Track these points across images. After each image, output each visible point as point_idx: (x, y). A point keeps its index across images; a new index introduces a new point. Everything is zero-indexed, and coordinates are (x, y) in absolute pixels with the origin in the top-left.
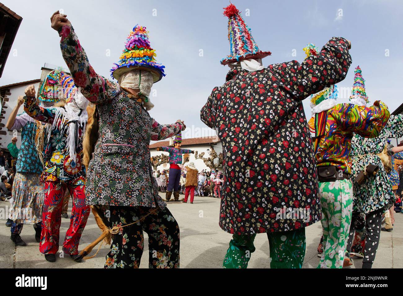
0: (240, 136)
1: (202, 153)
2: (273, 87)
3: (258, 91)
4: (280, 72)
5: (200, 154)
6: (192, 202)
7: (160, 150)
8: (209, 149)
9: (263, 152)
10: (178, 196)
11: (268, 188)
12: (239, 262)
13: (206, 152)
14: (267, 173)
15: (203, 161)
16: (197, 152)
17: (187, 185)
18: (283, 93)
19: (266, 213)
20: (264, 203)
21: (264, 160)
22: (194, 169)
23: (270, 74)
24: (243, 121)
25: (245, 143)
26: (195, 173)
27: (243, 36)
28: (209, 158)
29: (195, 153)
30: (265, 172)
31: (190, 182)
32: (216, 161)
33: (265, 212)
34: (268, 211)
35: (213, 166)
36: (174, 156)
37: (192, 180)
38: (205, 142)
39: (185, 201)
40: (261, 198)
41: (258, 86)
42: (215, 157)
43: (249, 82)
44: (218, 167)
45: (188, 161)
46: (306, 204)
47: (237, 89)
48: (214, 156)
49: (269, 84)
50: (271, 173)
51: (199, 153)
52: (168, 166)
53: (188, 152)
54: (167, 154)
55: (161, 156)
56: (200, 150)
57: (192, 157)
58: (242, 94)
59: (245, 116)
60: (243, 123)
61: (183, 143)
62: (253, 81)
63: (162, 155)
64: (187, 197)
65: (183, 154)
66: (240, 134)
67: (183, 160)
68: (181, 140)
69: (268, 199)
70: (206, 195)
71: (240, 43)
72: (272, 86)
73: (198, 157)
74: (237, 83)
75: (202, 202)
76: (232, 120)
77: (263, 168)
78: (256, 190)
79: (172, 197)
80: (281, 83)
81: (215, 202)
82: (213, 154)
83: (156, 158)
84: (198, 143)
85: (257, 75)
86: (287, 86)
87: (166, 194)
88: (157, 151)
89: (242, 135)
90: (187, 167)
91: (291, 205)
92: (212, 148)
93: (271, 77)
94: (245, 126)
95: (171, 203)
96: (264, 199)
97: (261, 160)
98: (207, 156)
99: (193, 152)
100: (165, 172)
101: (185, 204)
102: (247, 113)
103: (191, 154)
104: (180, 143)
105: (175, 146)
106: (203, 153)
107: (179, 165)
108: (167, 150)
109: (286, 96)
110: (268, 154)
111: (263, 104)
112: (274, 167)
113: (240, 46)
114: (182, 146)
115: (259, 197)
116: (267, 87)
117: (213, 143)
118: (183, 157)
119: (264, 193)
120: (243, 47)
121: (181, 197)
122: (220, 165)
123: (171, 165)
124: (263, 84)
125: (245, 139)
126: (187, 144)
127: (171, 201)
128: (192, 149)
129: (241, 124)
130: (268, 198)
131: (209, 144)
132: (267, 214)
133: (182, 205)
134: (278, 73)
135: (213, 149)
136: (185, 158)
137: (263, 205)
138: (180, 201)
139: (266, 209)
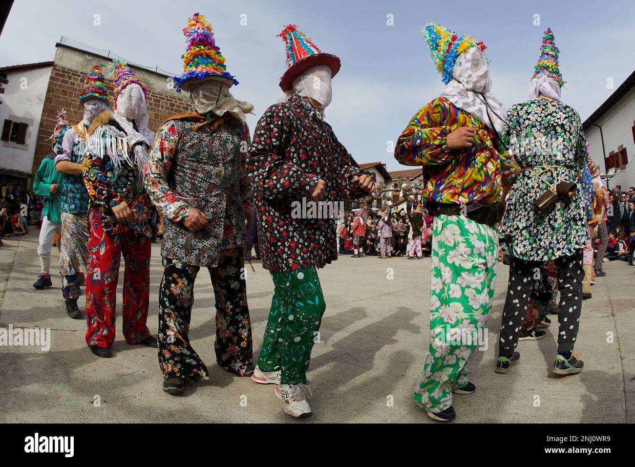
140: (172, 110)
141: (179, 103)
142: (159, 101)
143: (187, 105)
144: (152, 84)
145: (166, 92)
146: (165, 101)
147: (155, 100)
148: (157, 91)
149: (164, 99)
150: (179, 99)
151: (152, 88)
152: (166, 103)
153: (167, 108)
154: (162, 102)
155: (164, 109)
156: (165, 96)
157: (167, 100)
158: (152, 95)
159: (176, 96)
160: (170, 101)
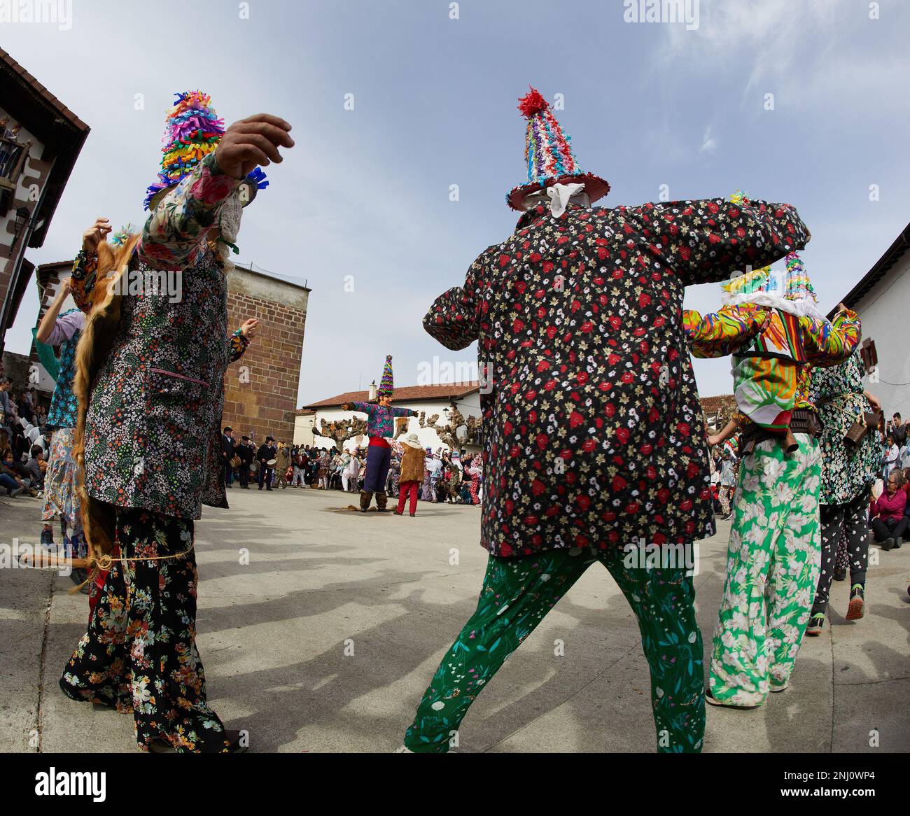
0: (556, 345)
1: (433, 416)
2: (627, 247)
3: (596, 251)
4: (641, 216)
5: (430, 417)
6: (412, 514)
7: (350, 409)
8: (448, 408)
9: (609, 379)
10: (386, 501)
11: (607, 457)
12: (458, 681)
13: (442, 413)
14: (609, 422)
15: (434, 431)
16: (423, 415)
17: (404, 480)
18: (646, 260)
19: (595, 509)
20: (594, 487)
21: (608, 395)
22: (417, 447)
23: (621, 220)
24: (562, 313)
25: (569, 358)
26: (420, 456)
27: (555, 147)
28: (448, 426)
29: (419, 415)
30: (605, 421)
31: (408, 474)
32: (461, 432)
33: (592, 508)
34: (599, 506)
35: (454, 442)
36: (378, 420)
37: (413, 470)
38: (439, 395)
39: (399, 511)
40: (589, 475)
41: (594, 241)
42: (459, 424)
43: (574, 232)
44: (464, 445)
45: (406, 431)
46: (684, 497)
47: (547, 246)
48: (458, 422)
49: (618, 241)
50: (618, 425)
51: (428, 416)
52: (365, 442)
53: (407, 413)
54: (364, 417)
55: (352, 421)
56: (430, 410)
57: (413, 422)
58: (559, 256)
59: (565, 303)
60: (563, 317)
61: (395, 396)
62: (583, 231)
63: (355, 418)
64: (402, 504)
65: (396, 418)
66: (556, 340)
67: (395, 429)
68: (392, 389)
69: (603, 481)
70: (441, 499)
71: (548, 159)
72: (624, 245)
73: (426, 423)
74: (546, 234)
75: (432, 513)
76: (538, 313)
77: (602, 412)
78: (579, 456)
79: (373, 503)
80: (643, 239)
81: (460, 513)
82: (456, 417)
83: (341, 424)
84: (426, 396)
85: (590, 220)
86: (654, 244)
87: (362, 498)
88: (344, 410)
89: (560, 341)
90: (403, 444)
91: (651, 498)
92: (454, 406)
93: (622, 226)
94: (566, 323)
95: (371, 516)
96: (593, 479)
97: (602, 393)
98: (444, 421)
99: (415, 414)
100: (359, 453)
101: (398, 516)
102: (569, 297)
103: (412, 418)
104: (389, 395)
105: (379, 400)
106: (436, 417)
107: (387, 438)
108: (363, 410)
109: (651, 266)
110: (619, 384)
111: (606, 284)
112: (627, 413)
113: (548, 163)
114: (394, 402)
115: (583, 472)
116: (614, 246)
117: (456, 397)
118: (395, 424)
119: (597, 467)
120: (552, 165)
121: (392, 503)
122: (469, 441)
123: (371, 438)
124: (605, 237)
125: (567, 350)
126: (405, 397)
127: (370, 511)
128: (413, 408)
129: (557, 320)
130: (604, 479)
131: (447, 397)
132: (597, 512)
133: (393, 519)
134: (637, 219)
135: (456, 408)
136: (399, 426)
137: (591, 492)
138: (389, 511)
139: (595, 500)
140: (271, 319)
141: (281, 310)
142: (254, 308)
143: (290, 312)
144: (246, 286)
145: (264, 296)
146: (262, 307)
147: (249, 306)
148: (252, 294)
149: (261, 305)
150: (280, 305)
151: (246, 291)
152: (264, 311)
153: (265, 317)
154: (259, 309)
155: (261, 318)
156: (263, 301)
157: (265, 306)
158: (245, 300)
159: (275, 300)
160: (268, 307)
